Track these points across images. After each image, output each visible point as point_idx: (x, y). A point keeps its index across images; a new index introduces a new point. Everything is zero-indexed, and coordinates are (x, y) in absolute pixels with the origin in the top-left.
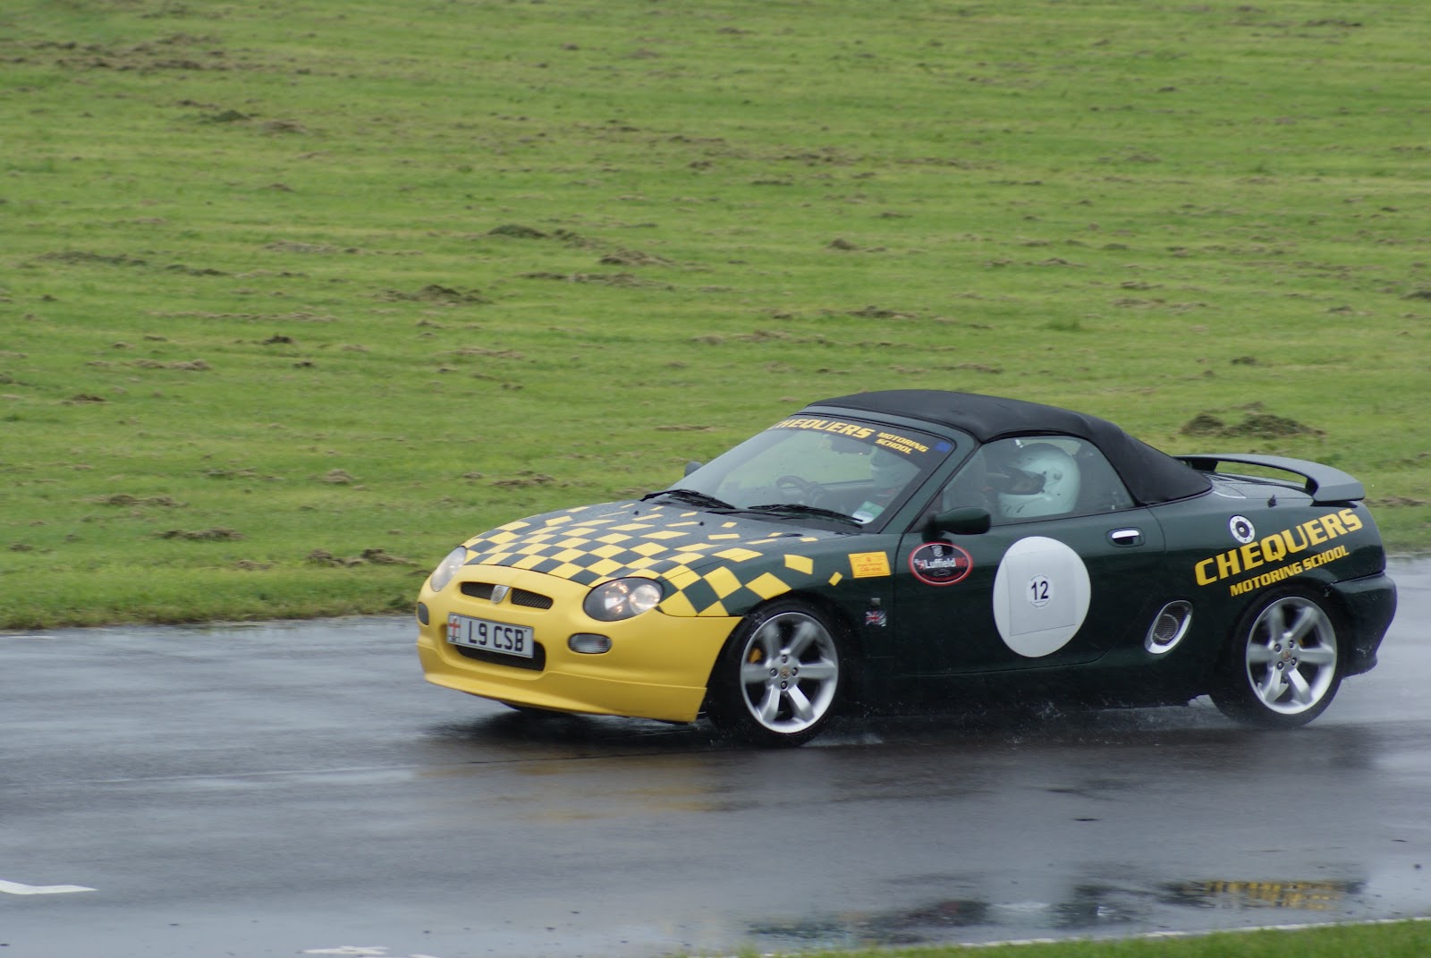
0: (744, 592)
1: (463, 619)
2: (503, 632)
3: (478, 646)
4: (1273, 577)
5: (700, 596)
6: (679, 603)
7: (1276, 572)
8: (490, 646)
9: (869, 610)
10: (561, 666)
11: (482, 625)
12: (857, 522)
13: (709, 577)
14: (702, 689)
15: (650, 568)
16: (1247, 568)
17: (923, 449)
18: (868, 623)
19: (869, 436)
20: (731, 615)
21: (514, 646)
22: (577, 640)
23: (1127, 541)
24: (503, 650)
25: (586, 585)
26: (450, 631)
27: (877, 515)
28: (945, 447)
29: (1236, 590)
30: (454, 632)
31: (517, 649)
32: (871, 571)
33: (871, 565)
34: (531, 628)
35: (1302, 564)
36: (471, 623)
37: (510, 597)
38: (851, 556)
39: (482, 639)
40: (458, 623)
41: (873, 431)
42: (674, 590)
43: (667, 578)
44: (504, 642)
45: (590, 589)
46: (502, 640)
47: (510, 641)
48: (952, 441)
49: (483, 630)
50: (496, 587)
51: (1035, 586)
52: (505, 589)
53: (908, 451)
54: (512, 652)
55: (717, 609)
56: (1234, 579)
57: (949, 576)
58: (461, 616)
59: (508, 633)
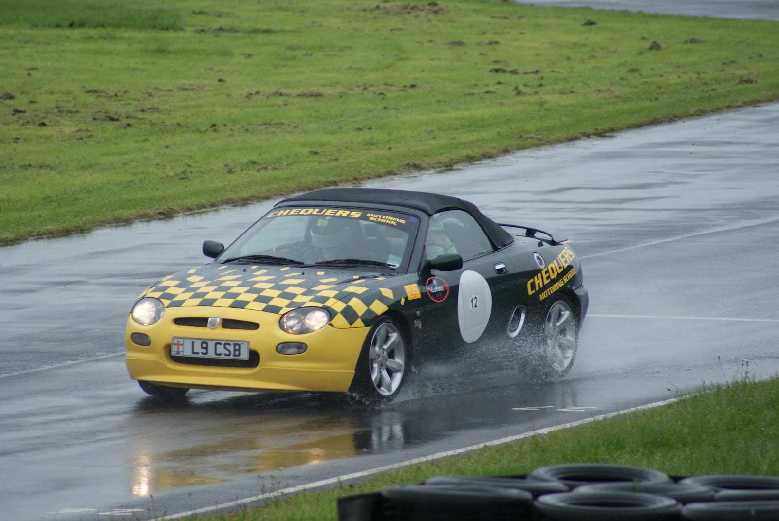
0: (369, 311)
1: (185, 340)
2: (222, 346)
3: (200, 356)
4: (554, 288)
5: (350, 315)
6: (339, 320)
7: (555, 285)
8: (211, 354)
9: (415, 319)
10: (269, 363)
11: (203, 343)
12: (391, 267)
13: (350, 303)
14: (353, 372)
15: (311, 300)
16: (545, 284)
17: (403, 222)
18: (415, 327)
19: (360, 216)
20: (366, 326)
21: (232, 353)
22: (283, 348)
23: (501, 270)
24: (223, 357)
25: (277, 314)
26: (175, 348)
27: (400, 262)
28: (415, 220)
29: (543, 296)
30: (178, 348)
31: (234, 355)
32: (414, 296)
33: (413, 292)
34: (248, 342)
35: (563, 280)
36: (193, 342)
37: (221, 325)
38: (405, 287)
39: (205, 351)
40: (180, 343)
41: (361, 213)
42: (336, 313)
43: (329, 306)
44: (224, 351)
45: (281, 316)
46: (221, 349)
47: (230, 351)
48: (416, 216)
49: (204, 345)
50: (210, 319)
51: (472, 300)
52: (218, 320)
53: (395, 223)
54: (232, 357)
55: (359, 322)
56: (542, 290)
57: (442, 296)
58: (184, 338)
59: (227, 346)
